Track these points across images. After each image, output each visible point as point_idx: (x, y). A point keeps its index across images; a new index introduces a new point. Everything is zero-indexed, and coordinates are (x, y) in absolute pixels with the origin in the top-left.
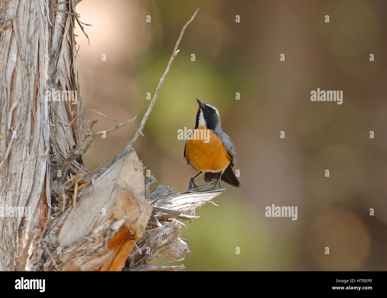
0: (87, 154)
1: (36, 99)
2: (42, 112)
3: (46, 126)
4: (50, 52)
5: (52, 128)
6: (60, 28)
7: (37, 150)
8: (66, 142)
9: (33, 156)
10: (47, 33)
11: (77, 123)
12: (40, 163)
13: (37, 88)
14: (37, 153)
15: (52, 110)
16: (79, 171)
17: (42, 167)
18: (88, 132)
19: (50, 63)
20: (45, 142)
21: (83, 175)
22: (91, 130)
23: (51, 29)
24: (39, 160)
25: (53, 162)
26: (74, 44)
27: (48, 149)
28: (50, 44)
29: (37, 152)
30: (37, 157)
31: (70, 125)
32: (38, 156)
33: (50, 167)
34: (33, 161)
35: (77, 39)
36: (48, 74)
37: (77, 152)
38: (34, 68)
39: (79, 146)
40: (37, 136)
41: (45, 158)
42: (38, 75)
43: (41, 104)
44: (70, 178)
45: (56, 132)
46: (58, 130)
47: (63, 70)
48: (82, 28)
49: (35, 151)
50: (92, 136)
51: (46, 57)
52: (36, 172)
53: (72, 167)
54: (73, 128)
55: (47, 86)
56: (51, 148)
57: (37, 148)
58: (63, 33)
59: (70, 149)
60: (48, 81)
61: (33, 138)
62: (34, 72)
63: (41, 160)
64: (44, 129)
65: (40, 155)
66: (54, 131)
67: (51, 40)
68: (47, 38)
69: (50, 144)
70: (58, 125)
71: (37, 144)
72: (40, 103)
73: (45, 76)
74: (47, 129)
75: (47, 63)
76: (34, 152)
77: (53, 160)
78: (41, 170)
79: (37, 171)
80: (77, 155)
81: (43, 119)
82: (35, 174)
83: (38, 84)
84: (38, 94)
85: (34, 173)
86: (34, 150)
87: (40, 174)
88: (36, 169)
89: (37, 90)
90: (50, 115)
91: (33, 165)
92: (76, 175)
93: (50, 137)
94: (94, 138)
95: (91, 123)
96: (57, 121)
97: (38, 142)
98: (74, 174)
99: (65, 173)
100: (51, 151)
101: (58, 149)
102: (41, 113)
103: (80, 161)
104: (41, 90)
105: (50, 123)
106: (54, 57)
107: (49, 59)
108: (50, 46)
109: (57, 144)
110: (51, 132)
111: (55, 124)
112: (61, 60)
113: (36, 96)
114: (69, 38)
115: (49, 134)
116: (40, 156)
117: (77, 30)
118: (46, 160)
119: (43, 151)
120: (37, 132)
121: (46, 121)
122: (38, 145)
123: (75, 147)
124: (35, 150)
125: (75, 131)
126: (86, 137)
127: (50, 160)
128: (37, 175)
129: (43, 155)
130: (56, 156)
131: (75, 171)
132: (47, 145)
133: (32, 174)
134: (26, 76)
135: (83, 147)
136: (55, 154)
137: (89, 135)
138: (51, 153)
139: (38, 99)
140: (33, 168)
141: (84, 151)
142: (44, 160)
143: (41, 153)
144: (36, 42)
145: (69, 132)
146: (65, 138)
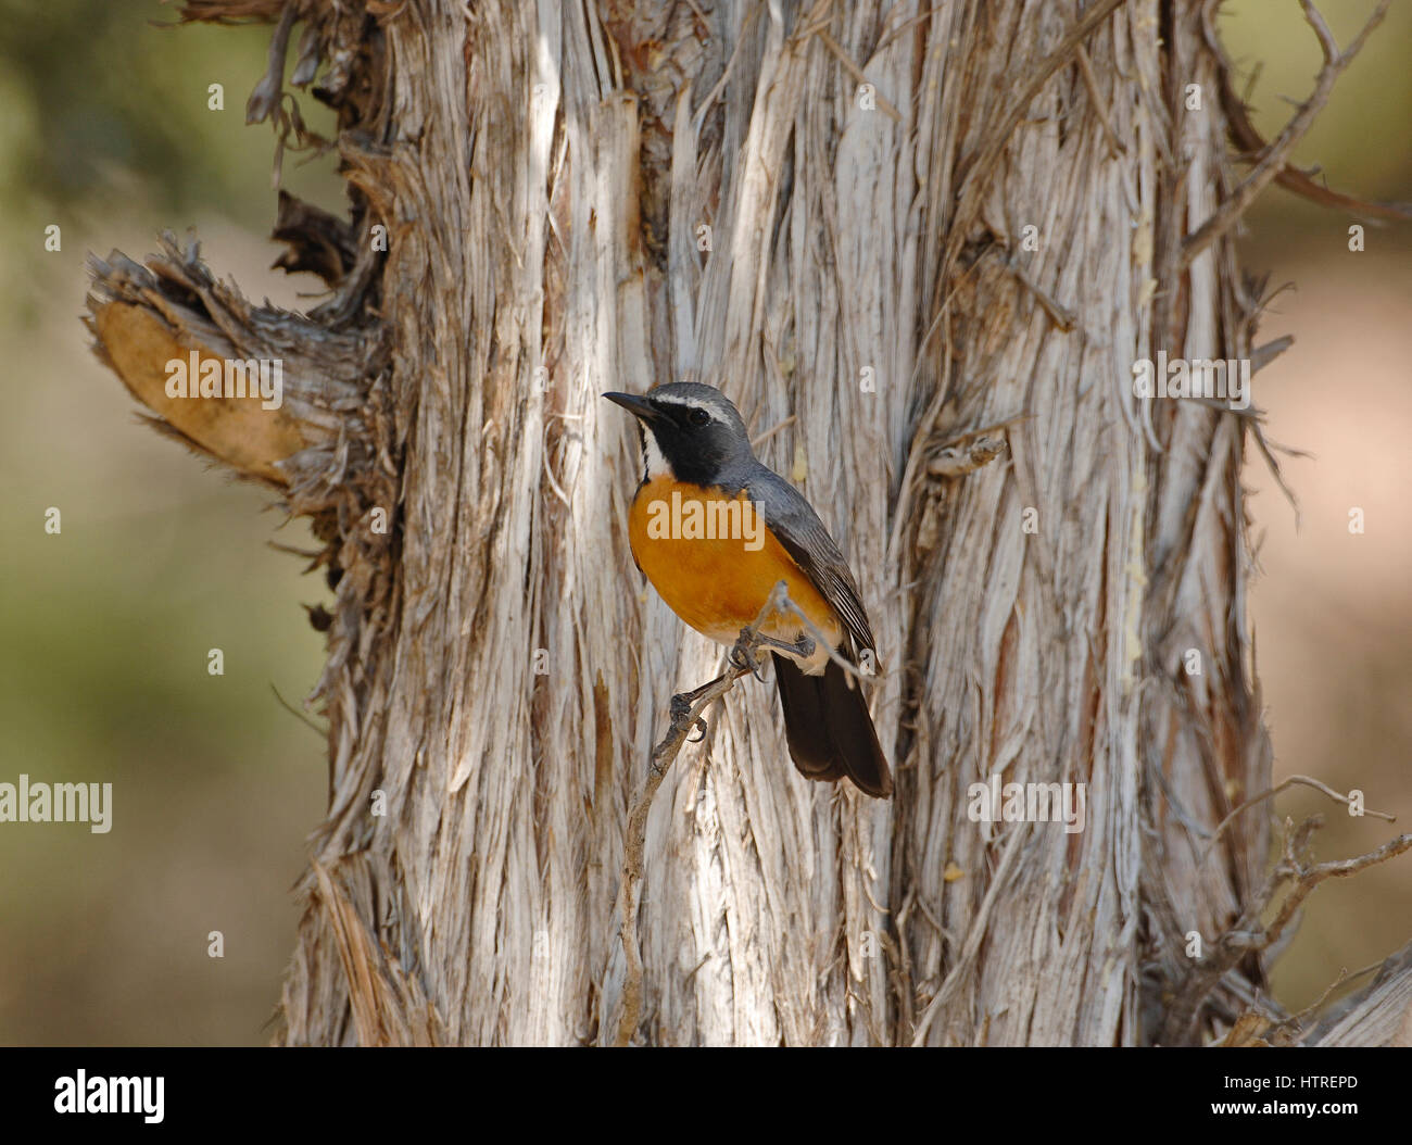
0: (1280, 945)
1: (1092, 730)
2: (1114, 780)
3: (1126, 834)
4: (1151, 553)
5: (1148, 843)
6: (1192, 462)
7: (1092, 925)
8: (1201, 900)
9: (1074, 949)
10: (1140, 480)
11: (1248, 828)
12: (1099, 976)
13: (1094, 689)
14: (1089, 938)
15: (1151, 775)
16: (1249, 1010)
17: (1105, 990)
18: (1287, 862)
19: (1150, 595)
20: (1119, 897)
21: (1261, 1027)
22: (1298, 856)
23: (1156, 463)
24: (1097, 964)
25: (1152, 975)
26: (1240, 526)
27: (1132, 925)
28: (1149, 524)
29: (1089, 936)
30: (1088, 953)
31: (1216, 834)
32: (1093, 951)
33: (1136, 992)
34: (1073, 969)
35: (1252, 506)
36: (1140, 635)
37: (1242, 938)
38: (1087, 612)
39: (1252, 915)
40: (1092, 872)
41: (1119, 956)
42: (1100, 641)
43: (1108, 750)
44: (1214, 1037)
45: (1165, 860)
46: (1172, 853)
47: (1198, 621)
48: (1274, 465)
49: (1083, 930)
50: (1302, 879)
51: (1132, 572)
52: (1084, 1009)
53: (1222, 997)
54: (1232, 845)
55: (1134, 684)
56: (1144, 921)
57: (1088, 918)
58: (1201, 479)
59: (1217, 928)
60: (1139, 666)
61: (1075, 880)
62: (1086, 630)
63: (1104, 964)
64: (1118, 846)
65: (1099, 947)
66: (1157, 854)
67: (1154, 507)
68: (1140, 501)
69: (1140, 906)
70: (1172, 834)
71: (1091, 904)
72: (1105, 746)
73: (1128, 643)
74: (1129, 846)
75: (1137, 594)
76: (1079, 935)
77: (1150, 966)
78: (1103, 1003)
79: (1087, 1006)
80: (1240, 949)
81: (1115, 810)
82: (1078, 1020)
83: (1100, 674)
84: (1100, 713)
85: (1074, 1015)
86: (1077, 925)
87: (1100, 1020)
88: (1085, 999)
89: (1097, 696)
90: (1144, 793)
91: (1074, 985)
92: (1236, 1027)
93: (1140, 878)
94: (1310, 885)
95: (1296, 831)
96: (1171, 816)
97: (1093, 896)
98: (1229, 1021)
99: (1195, 1017)
100: (1142, 931)
101: (1169, 926)
102: (1108, 783)
103: (1253, 971)
104: (1110, 700)
105: (1145, 824)
106: (1164, 570)
107: (1144, 581)
108: (1151, 530)
109: (1169, 906)
110: (1144, 859)
111: (1163, 829)
112: (1190, 587)
113: (1091, 721)
114: (1223, 502)
115: (1136, 866)
116: (1102, 950)
117: (1254, 472)
118: (1122, 965)
119: (1112, 930)
120: (1091, 860)
121: (1127, 818)
122: (1095, 908)
123: (1233, 920)
124: (1081, 926)
125: (1239, 856)
126: (1278, 881)
127: (1140, 965)
128: (1087, 1021)
129: (1111, 946)
130: (1163, 953)
131: (1234, 1009)
132: (1130, 907)
133: (1069, 1016)
134: (1054, 642)
135: (1268, 920)
136: (1157, 944)
137: (1288, 876)
138: (1143, 938)
139: (1100, 730)
140: (1071, 996)
141: (1268, 934)
142: (1114, 967)
143: (1105, 937)
144: (1095, 513)
145: (1216, 862)
146: (1197, 884)
